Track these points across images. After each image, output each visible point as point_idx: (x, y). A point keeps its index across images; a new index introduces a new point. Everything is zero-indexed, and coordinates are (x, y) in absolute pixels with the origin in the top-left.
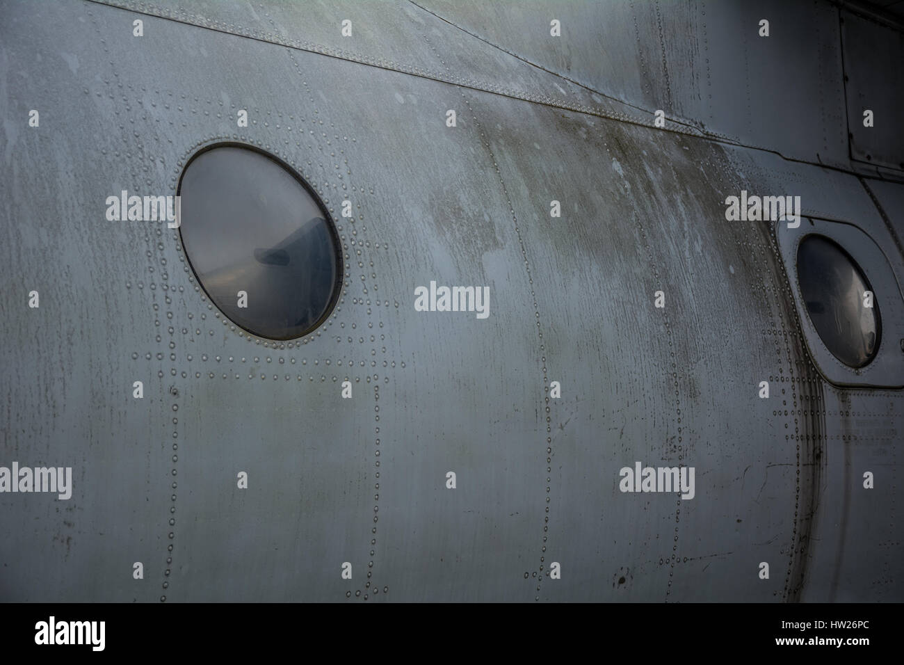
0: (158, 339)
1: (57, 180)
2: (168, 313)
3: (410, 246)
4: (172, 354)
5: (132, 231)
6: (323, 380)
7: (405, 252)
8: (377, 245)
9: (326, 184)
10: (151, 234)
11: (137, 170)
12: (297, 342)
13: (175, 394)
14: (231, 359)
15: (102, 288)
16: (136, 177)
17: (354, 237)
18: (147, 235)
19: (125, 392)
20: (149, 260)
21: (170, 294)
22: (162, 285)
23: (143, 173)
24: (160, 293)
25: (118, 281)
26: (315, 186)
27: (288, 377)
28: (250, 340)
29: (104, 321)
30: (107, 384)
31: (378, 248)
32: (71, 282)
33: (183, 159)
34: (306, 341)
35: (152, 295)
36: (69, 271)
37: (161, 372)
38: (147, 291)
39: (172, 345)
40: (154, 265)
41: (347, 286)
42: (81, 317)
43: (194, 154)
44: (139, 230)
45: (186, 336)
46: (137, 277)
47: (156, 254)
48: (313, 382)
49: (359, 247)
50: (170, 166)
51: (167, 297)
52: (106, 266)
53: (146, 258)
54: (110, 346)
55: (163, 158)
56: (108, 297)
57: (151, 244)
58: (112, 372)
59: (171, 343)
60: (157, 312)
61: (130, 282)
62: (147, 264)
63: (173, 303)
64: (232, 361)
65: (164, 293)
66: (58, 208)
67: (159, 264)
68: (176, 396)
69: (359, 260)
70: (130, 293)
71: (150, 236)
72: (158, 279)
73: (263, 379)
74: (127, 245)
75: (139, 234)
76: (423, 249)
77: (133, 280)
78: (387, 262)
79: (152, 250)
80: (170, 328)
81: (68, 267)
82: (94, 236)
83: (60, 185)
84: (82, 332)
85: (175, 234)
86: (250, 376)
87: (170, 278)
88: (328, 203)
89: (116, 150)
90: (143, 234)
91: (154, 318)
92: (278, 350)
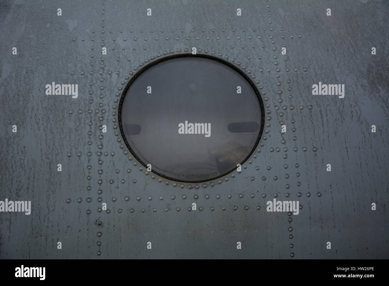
0: (89, 189)
1: (31, 95)
2: (99, 171)
3: (336, 105)
4: (99, 198)
5: (80, 120)
6: (235, 210)
7: (330, 110)
8: (301, 107)
9: (261, 70)
10: (95, 120)
11: (94, 81)
12: (211, 183)
13: (100, 225)
14: (150, 198)
15: (48, 158)
16: (93, 86)
17: (278, 104)
18: (91, 121)
19: (58, 226)
20: (89, 138)
21: (103, 157)
22: (97, 153)
23: (99, 83)
24: (94, 158)
25: (62, 152)
26: (249, 73)
27: (201, 209)
28: (167, 184)
29: (47, 180)
30: (44, 221)
31: (302, 109)
32: (25, 157)
33: (135, 70)
34: (219, 181)
35: (87, 160)
36: (24, 150)
37: (89, 210)
38: (84, 158)
39: (100, 192)
40: (93, 140)
41: (265, 140)
42: (29, 179)
43: (145, 65)
44: (86, 119)
45: (112, 185)
46: (77, 149)
47: (95, 133)
48: (225, 211)
49: (283, 111)
50: (123, 76)
51: (100, 160)
52: (54, 144)
53: (88, 136)
54: (49, 195)
55: (119, 72)
56: (52, 164)
57: (93, 127)
58: (48, 213)
59: (99, 190)
60: (90, 170)
61: (71, 153)
62: (88, 140)
63: (104, 164)
64: (151, 200)
65: (98, 158)
66: (25, 112)
67: (97, 139)
68: (101, 226)
69: (280, 120)
70: (70, 160)
71: (93, 121)
72: (94, 149)
73: (178, 211)
74: (74, 129)
75: (85, 121)
76: (351, 106)
77: (73, 152)
78: (310, 118)
79: (93, 130)
80: (99, 180)
81: (24, 147)
82: (49, 126)
83: (31, 98)
84: (28, 188)
85: (115, 119)
86: (166, 210)
87: (104, 148)
88: (258, 83)
89: (83, 71)
90: (88, 121)
91: (87, 174)
92: (193, 190)
